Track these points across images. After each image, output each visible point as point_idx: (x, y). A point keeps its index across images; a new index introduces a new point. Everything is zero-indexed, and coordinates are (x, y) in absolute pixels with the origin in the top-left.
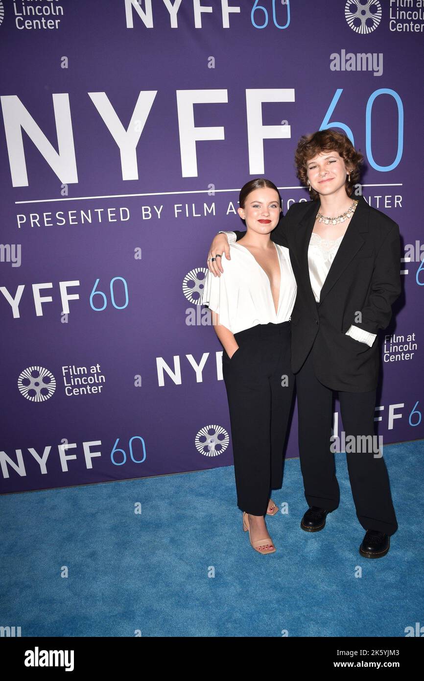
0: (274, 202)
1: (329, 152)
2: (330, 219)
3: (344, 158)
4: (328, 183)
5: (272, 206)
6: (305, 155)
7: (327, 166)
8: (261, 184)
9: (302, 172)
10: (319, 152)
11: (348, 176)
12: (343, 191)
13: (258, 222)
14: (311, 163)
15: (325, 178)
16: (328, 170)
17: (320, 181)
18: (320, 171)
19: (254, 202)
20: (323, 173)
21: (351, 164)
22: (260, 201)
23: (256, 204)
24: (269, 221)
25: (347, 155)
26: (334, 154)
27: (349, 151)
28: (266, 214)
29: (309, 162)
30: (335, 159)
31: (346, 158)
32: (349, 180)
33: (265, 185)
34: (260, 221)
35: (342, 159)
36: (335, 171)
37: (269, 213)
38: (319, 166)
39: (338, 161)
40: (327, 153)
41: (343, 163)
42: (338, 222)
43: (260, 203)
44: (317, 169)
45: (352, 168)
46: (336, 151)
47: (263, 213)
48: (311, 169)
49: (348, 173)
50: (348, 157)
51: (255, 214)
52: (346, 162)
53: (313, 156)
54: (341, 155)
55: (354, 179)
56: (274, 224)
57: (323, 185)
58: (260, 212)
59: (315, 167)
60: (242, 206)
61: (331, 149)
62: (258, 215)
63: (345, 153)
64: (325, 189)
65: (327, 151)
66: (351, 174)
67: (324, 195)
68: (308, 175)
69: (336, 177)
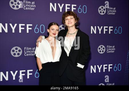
2: (70, 34)
6: (65, 16)
9: (64, 21)
10: (69, 16)
15: (69, 22)
16: (71, 20)
18: (69, 20)
20: (69, 21)
21: (77, 20)
22: (54, 28)
26: (72, 17)
27: (76, 17)
28: (55, 32)
29: (66, 18)
33: (56, 24)
36: (73, 21)
39: (73, 19)
42: (73, 35)
48: (66, 20)
49: (76, 23)
51: (52, 32)
52: (75, 19)
54: (74, 17)
57: (69, 24)
61: (72, 15)
64: (70, 25)
67: (69, 27)
68: (65, 22)
69: (73, 23)
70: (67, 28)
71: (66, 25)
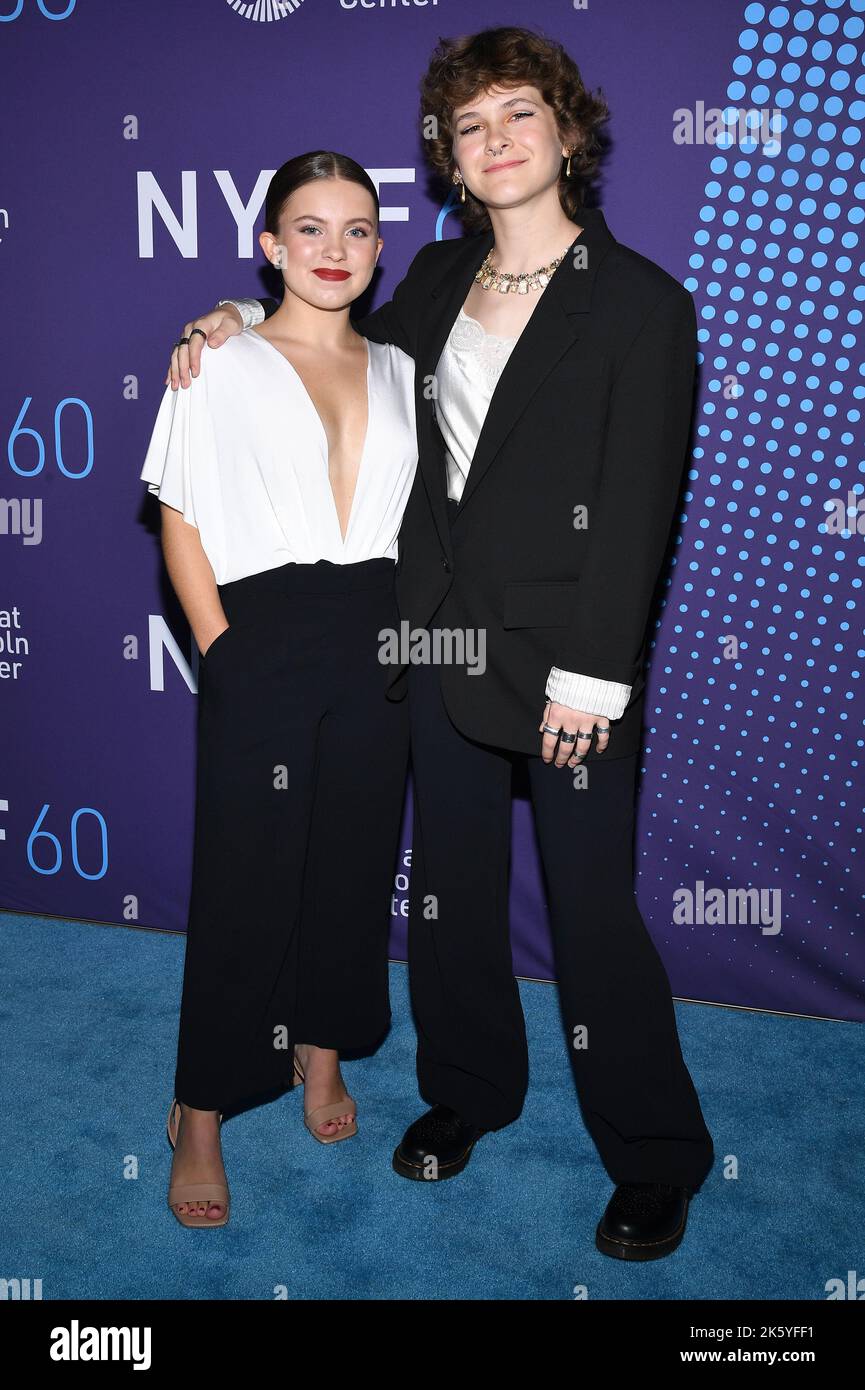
1: (514, 86)
2: (510, 278)
3: (553, 106)
4: (510, 173)
5: (354, 233)
6: (447, 90)
7: (509, 125)
8: (327, 166)
9: (440, 145)
10: (486, 85)
11: (565, 160)
12: (551, 201)
13: (313, 275)
14: (463, 117)
15: (499, 159)
16: (512, 137)
17: (488, 167)
18: (489, 136)
19: (304, 217)
20: (496, 144)
21: (574, 126)
22: (320, 216)
23: (310, 223)
24: (343, 275)
25: (565, 99)
26: (527, 94)
27: (569, 89)
28: (336, 255)
29: (460, 112)
30: (530, 108)
31: (560, 106)
32: (568, 173)
33: (336, 170)
34: (321, 273)
35: (549, 110)
36: (530, 141)
37: (344, 251)
38: (487, 125)
39: (538, 112)
40: (508, 87)
41: (553, 120)
42: (534, 286)
43: (320, 221)
44: (480, 135)
45: (576, 138)
46: (533, 85)
47: (326, 250)
48: (465, 132)
49: (565, 153)
50: (567, 106)
51: (308, 251)
52: (562, 120)
53: (469, 97)
54: (548, 98)
55: (583, 173)
56: (358, 283)
57: (497, 177)
58: (321, 248)
59: (475, 128)
60: (272, 226)
61: (522, 76)
62: (314, 255)
63: (557, 94)
64: (504, 189)
65: (508, 82)
66: (575, 155)
67: (498, 207)
68: (455, 152)
69: (531, 157)
71: (468, 192)
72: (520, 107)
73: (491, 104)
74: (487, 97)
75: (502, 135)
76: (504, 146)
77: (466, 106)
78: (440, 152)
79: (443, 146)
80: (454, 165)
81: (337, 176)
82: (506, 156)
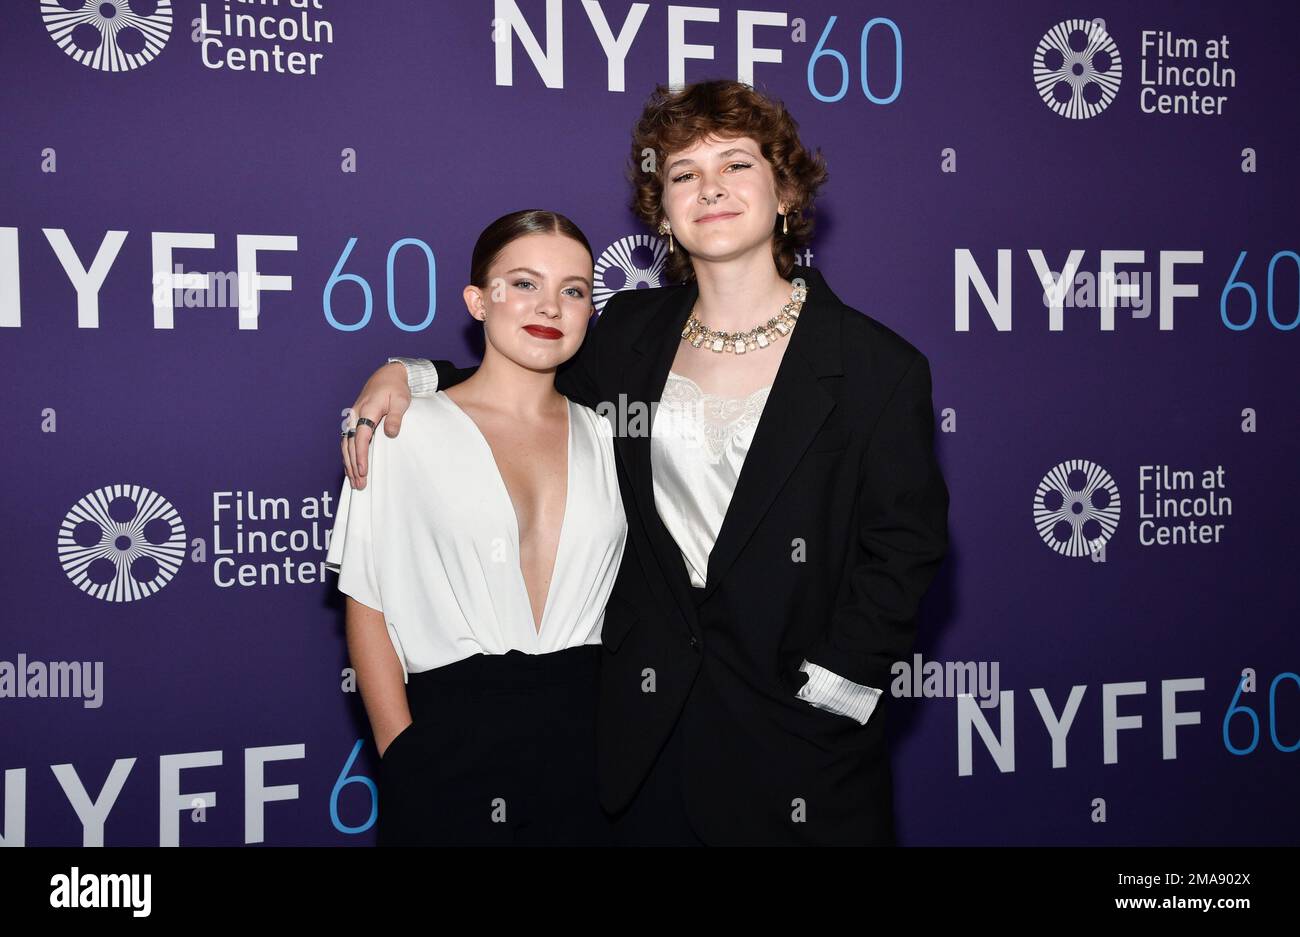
0: (578, 278)
1: (732, 137)
2: (725, 337)
3: (772, 161)
4: (723, 225)
5: (570, 292)
6: (662, 135)
7: (725, 175)
8: (545, 223)
9: (649, 192)
10: (702, 133)
11: (780, 218)
12: (764, 259)
13: (523, 330)
14: (676, 163)
15: (713, 209)
16: (728, 187)
17: (701, 216)
19: (520, 270)
20: (711, 192)
21: (792, 181)
22: (537, 270)
23: (525, 276)
24: (556, 334)
25: (785, 154)
26: (745, 146)
27: (789, 144)
28: (552, 311)
29: (673, 158)
30: (748, 160)
31: (778, 161)
32: (785, 230)
33: (557, 226)
34: (531, 329)
35: (767, 163)
36: (745, 193)
37: (559, 308)
38: (701, 173)
39: (757, 165)
40: (725, 137)
41: (770, 176)
42: (752, 346)
43: (537, 274)
44: (693, 183)
45: (792, 195)
46: (752, 137)
47: (541, 305)
48: (677, 180)
49: (781, 211)
50: (786, 161)
51: (519, 306)
52: (779, 176)
53: (684, 144)
54: (766, 152)
55: (799, 233)
56: (570, 344)
57: (710, 227)
58: (535, 303)
59: (688, 177)
60: (480, 280)
61: (741, 128)
62: (527, 311)
63: (777, 148)
64: (719, 240)
65: (727, 132)
66: (791, 214)
67: (707, 259)
68: (666, 201)
69: (746, 209)
70: (690, 267)
71: (676, 242)
72: (738, 158)
73: (707, 153)
74: (703, 146)
75: (717, 184)
76: (719, 195)
77: (681, 153)
78: (648, 200)
79: (652, 194)
80: (662, 214)
81: (557, 232)
82: (720, 207)
